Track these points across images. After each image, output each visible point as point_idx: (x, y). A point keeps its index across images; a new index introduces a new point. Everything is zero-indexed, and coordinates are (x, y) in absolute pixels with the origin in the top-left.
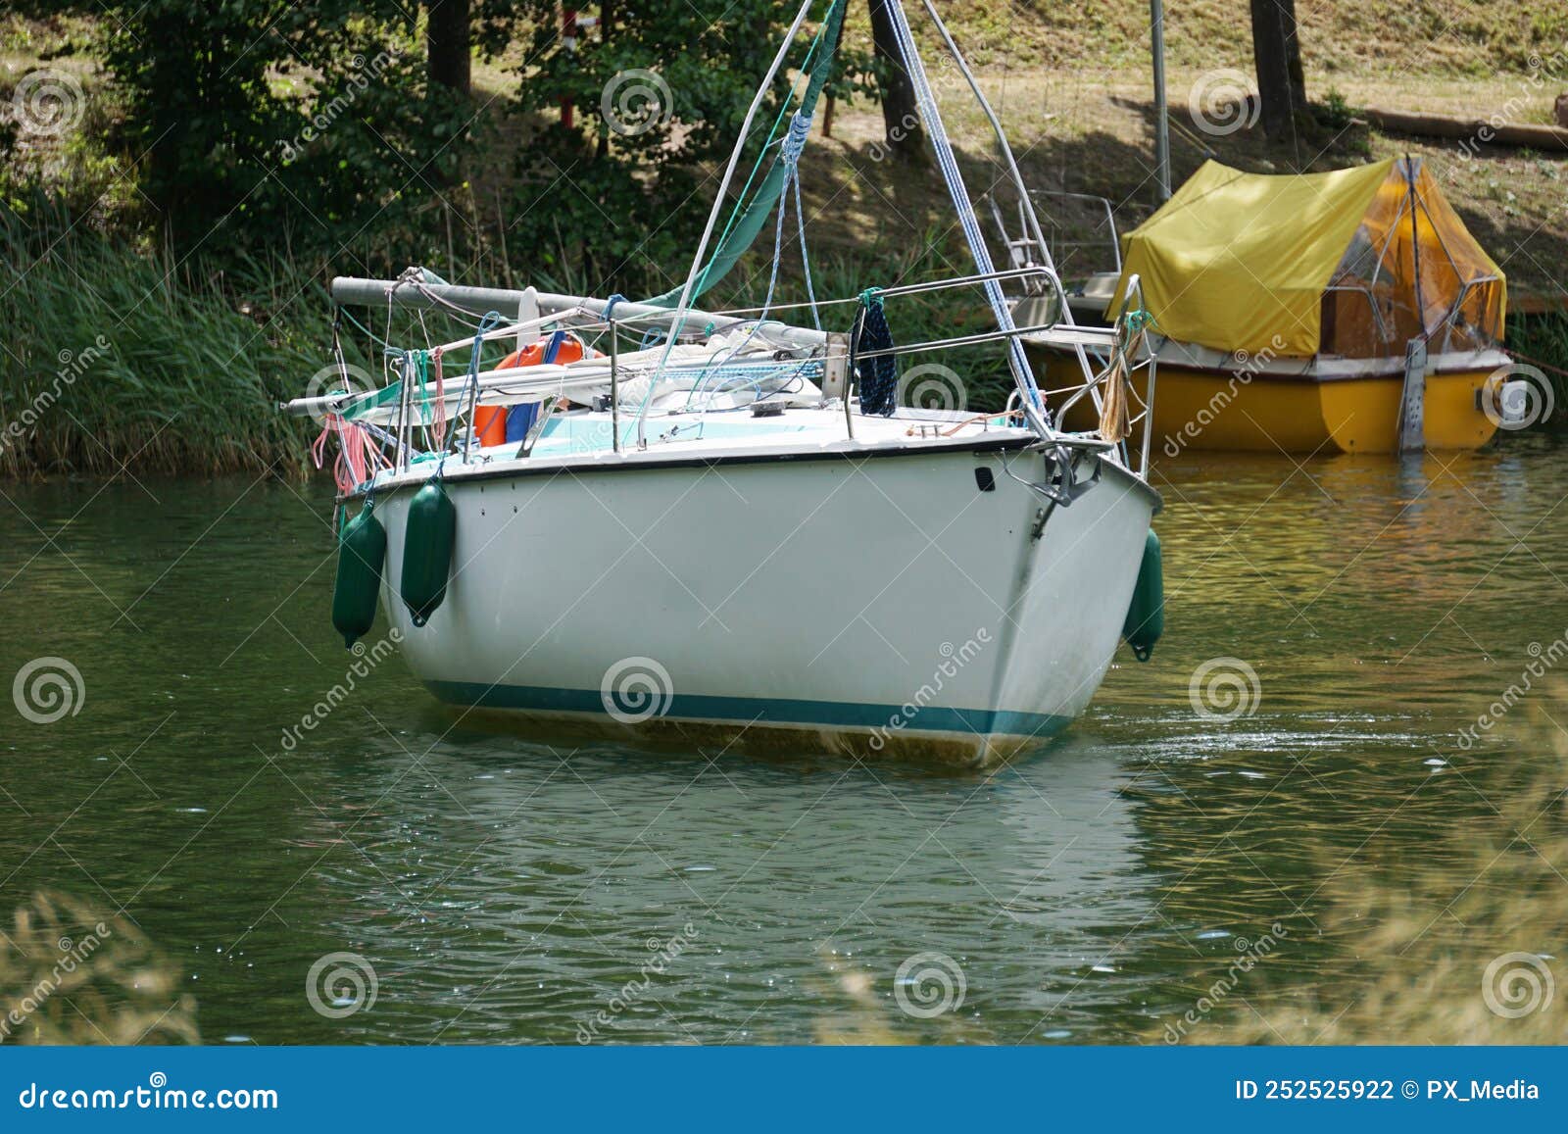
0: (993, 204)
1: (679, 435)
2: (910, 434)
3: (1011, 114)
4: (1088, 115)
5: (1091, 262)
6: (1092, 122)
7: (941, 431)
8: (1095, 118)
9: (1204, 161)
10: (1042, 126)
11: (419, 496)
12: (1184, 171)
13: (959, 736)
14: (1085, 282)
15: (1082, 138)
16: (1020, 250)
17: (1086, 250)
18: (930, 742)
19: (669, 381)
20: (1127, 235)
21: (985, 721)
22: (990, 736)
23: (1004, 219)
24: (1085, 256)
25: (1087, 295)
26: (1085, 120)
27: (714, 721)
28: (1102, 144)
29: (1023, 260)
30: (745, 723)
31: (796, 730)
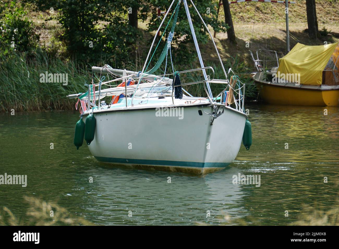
0: (251, 52)
1: (143, 103)
2: (185, 103)
3: (255, 33)
4: (271, 33)
5: (272, 65)
6: (272, 35)
7: (191, 102)
8: (273, 34)
9: (297, 43)
10: (261, 35)
11: (88, 117)
12: (292, 45)
13: (197, 168)
14: (271, 69)
15: (270, 38)
16: (257, 62)
17: (271, 62)
18: (191, 169)
19: (144, 91)
20: (280, 59)
21: (203, 165)
22: (204, 168)
23: (254, 56)
24: (270, 63)
25: (271, 72)
26: (270, 34)
27: (149, 165)
28: (274, 39)
29: (257, 64)
30: (155, 165)
31: (165, 167)
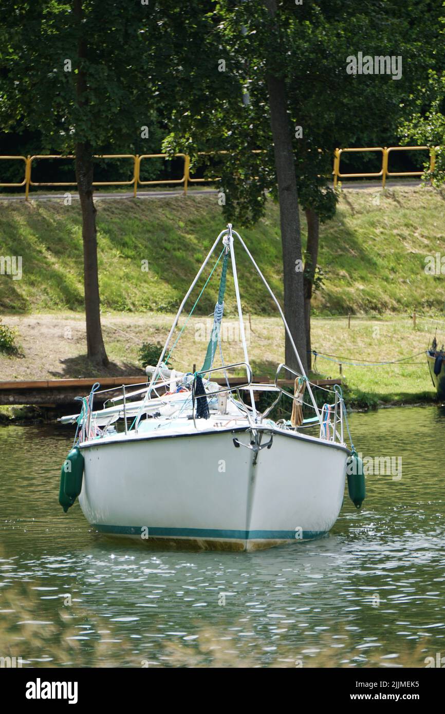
1: (161, 427)
2: (214, 426)
7: (223, 424)
13: (238, 541)
18: (230, 543)
21: (246, 535)
22: (248, 540)
30: (175, 537)
31: (190, 540)
